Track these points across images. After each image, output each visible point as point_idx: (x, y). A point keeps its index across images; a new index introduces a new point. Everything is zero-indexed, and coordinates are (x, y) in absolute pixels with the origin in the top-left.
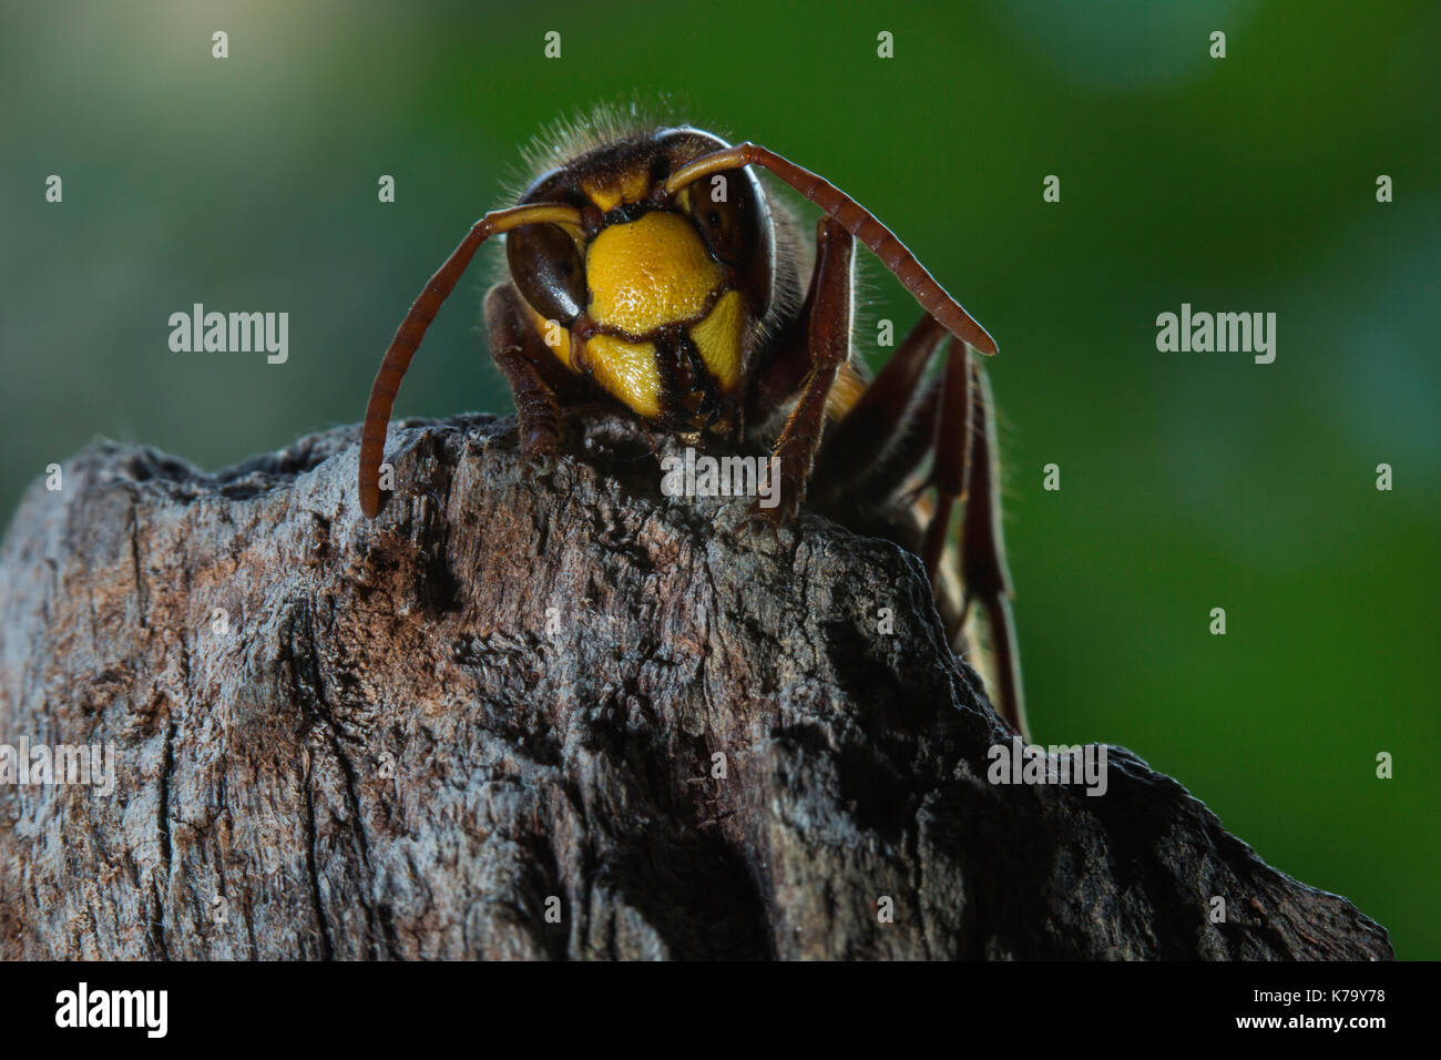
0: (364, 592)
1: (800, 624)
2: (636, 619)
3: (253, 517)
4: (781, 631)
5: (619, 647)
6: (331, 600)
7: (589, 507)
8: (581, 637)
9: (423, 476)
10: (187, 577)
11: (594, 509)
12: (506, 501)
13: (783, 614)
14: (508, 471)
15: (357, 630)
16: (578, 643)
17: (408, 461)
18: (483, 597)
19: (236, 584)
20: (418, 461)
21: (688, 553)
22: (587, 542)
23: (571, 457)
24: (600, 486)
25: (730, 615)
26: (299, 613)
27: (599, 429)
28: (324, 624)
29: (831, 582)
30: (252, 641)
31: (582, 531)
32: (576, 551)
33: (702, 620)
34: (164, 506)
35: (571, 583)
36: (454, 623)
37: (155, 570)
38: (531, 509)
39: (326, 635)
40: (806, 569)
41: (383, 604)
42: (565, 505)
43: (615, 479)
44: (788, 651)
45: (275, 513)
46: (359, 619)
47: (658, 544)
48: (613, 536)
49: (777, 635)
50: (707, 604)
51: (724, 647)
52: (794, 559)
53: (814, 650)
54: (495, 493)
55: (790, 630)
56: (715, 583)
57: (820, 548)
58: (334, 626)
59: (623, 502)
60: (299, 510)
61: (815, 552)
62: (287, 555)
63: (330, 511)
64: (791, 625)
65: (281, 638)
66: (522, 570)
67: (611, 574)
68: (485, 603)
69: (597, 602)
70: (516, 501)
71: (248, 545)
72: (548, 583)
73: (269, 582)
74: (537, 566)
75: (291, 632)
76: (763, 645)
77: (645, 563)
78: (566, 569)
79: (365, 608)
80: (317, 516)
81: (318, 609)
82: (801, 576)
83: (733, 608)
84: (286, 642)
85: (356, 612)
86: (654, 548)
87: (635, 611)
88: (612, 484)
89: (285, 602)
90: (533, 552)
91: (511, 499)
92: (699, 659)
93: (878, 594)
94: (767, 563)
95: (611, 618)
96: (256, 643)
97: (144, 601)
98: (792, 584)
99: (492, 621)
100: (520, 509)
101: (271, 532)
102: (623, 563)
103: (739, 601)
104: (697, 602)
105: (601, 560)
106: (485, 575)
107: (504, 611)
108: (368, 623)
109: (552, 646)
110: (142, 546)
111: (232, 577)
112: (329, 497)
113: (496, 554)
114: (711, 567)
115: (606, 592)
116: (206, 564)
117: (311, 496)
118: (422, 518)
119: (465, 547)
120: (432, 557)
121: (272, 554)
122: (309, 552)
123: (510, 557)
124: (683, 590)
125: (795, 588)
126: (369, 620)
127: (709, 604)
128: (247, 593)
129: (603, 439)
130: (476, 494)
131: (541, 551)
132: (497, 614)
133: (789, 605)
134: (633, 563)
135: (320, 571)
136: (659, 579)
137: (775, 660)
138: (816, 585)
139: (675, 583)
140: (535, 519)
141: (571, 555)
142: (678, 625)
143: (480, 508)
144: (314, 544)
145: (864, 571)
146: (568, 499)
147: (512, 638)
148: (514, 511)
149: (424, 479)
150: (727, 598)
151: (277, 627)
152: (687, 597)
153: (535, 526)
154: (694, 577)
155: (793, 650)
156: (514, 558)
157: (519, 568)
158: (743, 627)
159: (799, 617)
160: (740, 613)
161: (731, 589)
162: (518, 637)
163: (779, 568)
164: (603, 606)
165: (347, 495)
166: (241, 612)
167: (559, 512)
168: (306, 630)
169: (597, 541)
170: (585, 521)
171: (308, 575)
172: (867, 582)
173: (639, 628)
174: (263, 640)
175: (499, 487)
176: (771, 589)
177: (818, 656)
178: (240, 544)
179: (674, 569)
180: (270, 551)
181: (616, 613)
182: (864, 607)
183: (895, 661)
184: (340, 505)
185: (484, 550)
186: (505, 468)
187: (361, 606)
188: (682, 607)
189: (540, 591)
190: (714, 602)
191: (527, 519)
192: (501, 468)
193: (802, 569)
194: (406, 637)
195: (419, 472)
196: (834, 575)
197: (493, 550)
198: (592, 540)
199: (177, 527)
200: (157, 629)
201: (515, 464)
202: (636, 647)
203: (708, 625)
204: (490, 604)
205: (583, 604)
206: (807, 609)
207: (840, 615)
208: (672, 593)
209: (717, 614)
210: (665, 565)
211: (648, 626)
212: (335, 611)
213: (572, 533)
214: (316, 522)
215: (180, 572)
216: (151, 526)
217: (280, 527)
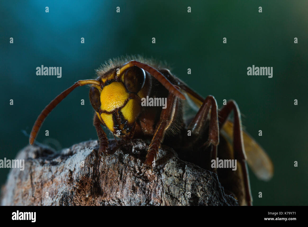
0: (79, 191)
1: (184, 194)
2: (145, 194)
3: (56, 170)
4: (179, 196)
5: (140, 202)
6: (72, 192)
7: (132, 167)
8: (131, 200)
9: (92, 161)
10: (42, 185)
11: (134, 168)
12: (111, 167)
13: (179, 192)
14: (112, 160)
15: (78, 200)
16: (130, 201)
17: (89, 158)
18: (107, 191)
19: (52, 187)
20: (91, 158)
21: (157, 177)
22: (132, 176)
23: (128, 154)
24: (135, 161)
25: (166, 193)
26: (64, 196)
27: (136, 146)
28: (71, 199)
29: (191, 183)
30: (54, 203)
31: (131, 173)
32: (129, 178)
33: (160, 194)
34: (38, 166)
35: (128, 186)
36: (101, 197)
37: (35, 183)
38: (118, 169)
39: (71, 201)
40: (186, 179)
41: (83, 194)
42: (127, 167)
43: (139, 159)
44: (180, 201)
45: (61, 169)
46: (78, 197)
47: (150, 175)
48: (138, 174)
49: (178, 198)
50: (161, 190)
51: (165, 201)
52: (183, 177)
53: (186, 201)
54: (108, 166)
55: (181, 196)
56: (163, 185)
57: (189, 174)
58: (73, 199)
59: (141, 165)
60: (66, 169)
61: (188, 175)
62: (63, 180)
63: (72, 170)
64: (181, 195)
65: (60, 203)
66: (117, 184)
67: (138, 184)
68: (108, 192)
69: (135, 191)
70: (114, 167)
71: (55, 177)
72: (123, 187)
73: (59, 187)
74: (120, 183)
75: (62, 201)
76: (174, 200)
77: (146, 180)
78: (127, 183)
79: (79, 194)
80: (70, 170)
81: (69, 195)
82: (185, 181)
83: (167, 191)
84: (61, 204)
85: (77, 196)
86: (149, 176)
87: (144, 193)
88: (139, 161)
89: (62, 193)
90: (119, 179)
91: (113, 167)
92: (160, 204)
93: (203, 185)
94: (176, 179)
95: (138, 195)
96: (55, 204)
97: (33, 190)
98: (182, 184)
99: (110, 196)
100: (115, 169)
101: (60, 174)
102: (141, 181)
103: (169, 189)
104: (159, 190)
105: (135, 181)
106: (108, 185)
107: (113, 194)
108: (80, 198)
109: (124, 202)
110: (33, 176)
111: (51, 185)
112: (73, 165)
113: (110, 180)
114: (162, 180)
115: (137, 188)
116: (45, 182)
117: (69, 165)
118: (92, 172)
119: (103, 178)
120: (95, 181)
121: (60, 180)
122: (67, 180)
123: (114, 180)
124: (156, 186)
125: (183, 185)
126: (81, 198)
127: (162, 190)
128: (55, 189)
129: (137, 149)
130: (104, 166)
131: (121, 179)
132: (111, 195)
133: (181, 189)
134: (143, 180)
135: (70, 185)
136: (150, 184)
137: (177, 204)
138: (188, 184)
139: (154, 185)
140: (119, 171)
141: (128, 180)
142: (155, 195)
143: (105, 169)
144: (69, 178)
145: (200, 179)
146: (127, 165)
147: (115, 201)
148: (113, 170)
149: (93, 162)
150: (166, 188)
151: (59, 200)
152: (157, 188)
153: (119, 173)
154: (159, 183)
155: (182, 201)
156: (114, 181)
157: (116, 183)
158: (169, 196)
159: (183, 192)
160: (169, 192)
161: (167, 186)
162: (116, 200)
163: (179, 180)
164: (136, 192)
165: (76, 166)
166: (53, 194)
167: (125, 169)
168: (66, 200)
169: (135, 176)
170: (131, 171)
171: (67, 186)
172: (201, 182)
173: (146, 197)
174: (56, 203)
175: (109, 164)
176: (177, 185)
177: (187, 203)
178: (53, 177)
179: (153, 182)
180: (59, 179)
181: (139, 193)
182: (200, 189)
183: (207, 202)
184: (75, 168)
185: (108, 179)
186: (111, 159)
187: (78, 194)
188: (156, 191)
189: (121, 189)
190: (163, 189)
191: (117, 172)
192: (110, 159)
193: (185, 180)
194: (90, 201)
195: (91, 160)
196: (192, 181)
197: (110, 179)
198: (133, 175)
199: (40, 172)
200: (36, 198)
201: (113, 158)
202: (145, 201)
203: (161, 195)
204: (109, 192)
205: (131, 191)
206: (186, 190)
207: (193, 191)
208: (153, 187)
209: (163, 193)
210: (152, 180)
211: (148, 196)
212: (73, 195)
213: (128, 174)
214: (69, 172)
215: (40, 184)
216: (35, 172)
217: (62, 173)
